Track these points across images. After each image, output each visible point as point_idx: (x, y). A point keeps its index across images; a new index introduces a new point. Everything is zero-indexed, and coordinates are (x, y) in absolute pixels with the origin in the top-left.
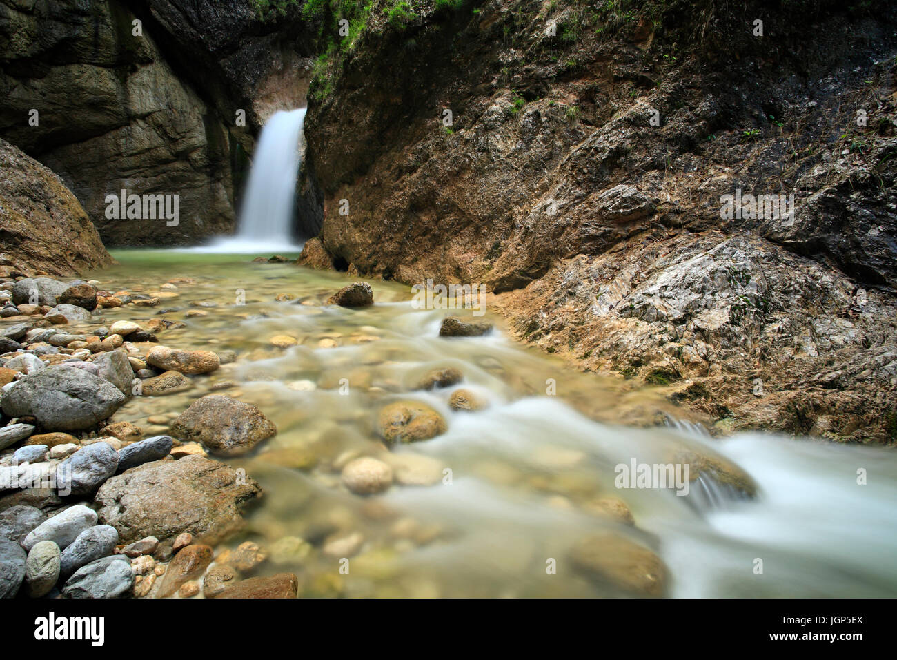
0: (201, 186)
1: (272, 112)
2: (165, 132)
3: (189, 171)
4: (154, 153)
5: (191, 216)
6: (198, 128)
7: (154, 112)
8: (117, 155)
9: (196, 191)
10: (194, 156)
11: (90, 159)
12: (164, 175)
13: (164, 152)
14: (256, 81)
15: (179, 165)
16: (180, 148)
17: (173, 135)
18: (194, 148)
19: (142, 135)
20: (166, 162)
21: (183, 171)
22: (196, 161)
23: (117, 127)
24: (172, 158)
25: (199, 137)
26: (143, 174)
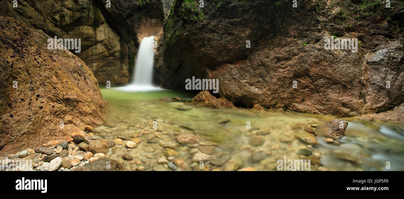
0: (118, 65)
1: (142, 38)
2: (107, 47)
3: (114, 60)
4: (103, 54)
5: (114, 75)
6: (118, 44)
7: (104, 40)
8: (92, 55)
9: (116, 67)
10: (116, 54)
11: (84, 57)
12: (106, 61)
13: (106, 53)
14: (138, 27)
15: (111, 58)
16: (111, 52)
17: (110, 47)
18: (116, 52)
19: (100, 48)
20: (107, 57)
21: (112, 60)
22: (116, 56)
23: (92, 46)
24: (109, 55)
25: (118, 48)
26: (99, 61)
